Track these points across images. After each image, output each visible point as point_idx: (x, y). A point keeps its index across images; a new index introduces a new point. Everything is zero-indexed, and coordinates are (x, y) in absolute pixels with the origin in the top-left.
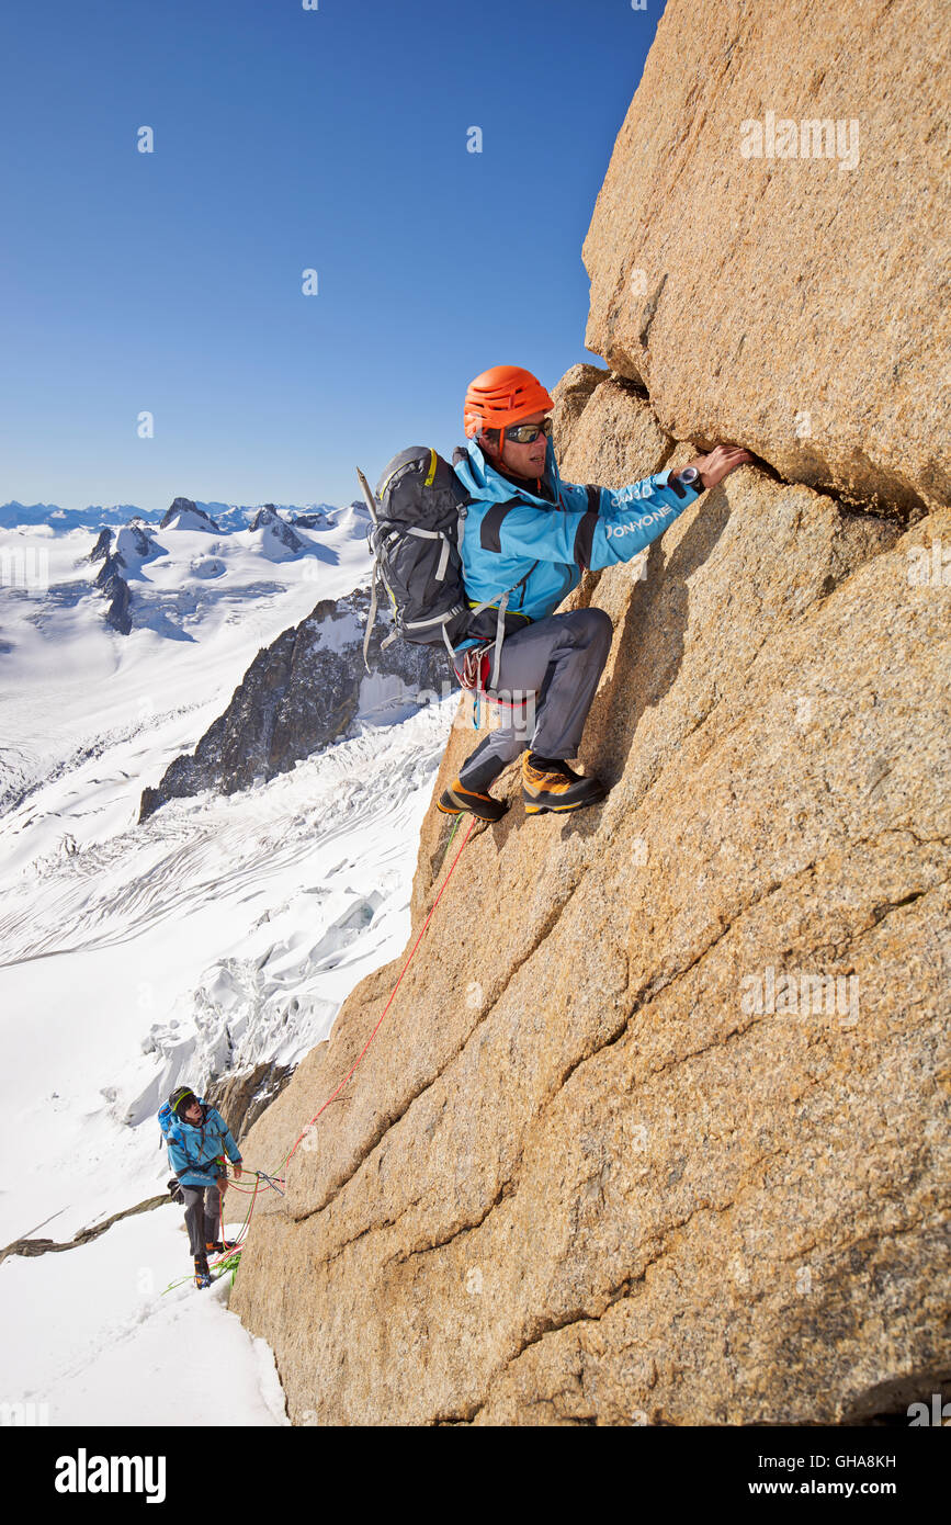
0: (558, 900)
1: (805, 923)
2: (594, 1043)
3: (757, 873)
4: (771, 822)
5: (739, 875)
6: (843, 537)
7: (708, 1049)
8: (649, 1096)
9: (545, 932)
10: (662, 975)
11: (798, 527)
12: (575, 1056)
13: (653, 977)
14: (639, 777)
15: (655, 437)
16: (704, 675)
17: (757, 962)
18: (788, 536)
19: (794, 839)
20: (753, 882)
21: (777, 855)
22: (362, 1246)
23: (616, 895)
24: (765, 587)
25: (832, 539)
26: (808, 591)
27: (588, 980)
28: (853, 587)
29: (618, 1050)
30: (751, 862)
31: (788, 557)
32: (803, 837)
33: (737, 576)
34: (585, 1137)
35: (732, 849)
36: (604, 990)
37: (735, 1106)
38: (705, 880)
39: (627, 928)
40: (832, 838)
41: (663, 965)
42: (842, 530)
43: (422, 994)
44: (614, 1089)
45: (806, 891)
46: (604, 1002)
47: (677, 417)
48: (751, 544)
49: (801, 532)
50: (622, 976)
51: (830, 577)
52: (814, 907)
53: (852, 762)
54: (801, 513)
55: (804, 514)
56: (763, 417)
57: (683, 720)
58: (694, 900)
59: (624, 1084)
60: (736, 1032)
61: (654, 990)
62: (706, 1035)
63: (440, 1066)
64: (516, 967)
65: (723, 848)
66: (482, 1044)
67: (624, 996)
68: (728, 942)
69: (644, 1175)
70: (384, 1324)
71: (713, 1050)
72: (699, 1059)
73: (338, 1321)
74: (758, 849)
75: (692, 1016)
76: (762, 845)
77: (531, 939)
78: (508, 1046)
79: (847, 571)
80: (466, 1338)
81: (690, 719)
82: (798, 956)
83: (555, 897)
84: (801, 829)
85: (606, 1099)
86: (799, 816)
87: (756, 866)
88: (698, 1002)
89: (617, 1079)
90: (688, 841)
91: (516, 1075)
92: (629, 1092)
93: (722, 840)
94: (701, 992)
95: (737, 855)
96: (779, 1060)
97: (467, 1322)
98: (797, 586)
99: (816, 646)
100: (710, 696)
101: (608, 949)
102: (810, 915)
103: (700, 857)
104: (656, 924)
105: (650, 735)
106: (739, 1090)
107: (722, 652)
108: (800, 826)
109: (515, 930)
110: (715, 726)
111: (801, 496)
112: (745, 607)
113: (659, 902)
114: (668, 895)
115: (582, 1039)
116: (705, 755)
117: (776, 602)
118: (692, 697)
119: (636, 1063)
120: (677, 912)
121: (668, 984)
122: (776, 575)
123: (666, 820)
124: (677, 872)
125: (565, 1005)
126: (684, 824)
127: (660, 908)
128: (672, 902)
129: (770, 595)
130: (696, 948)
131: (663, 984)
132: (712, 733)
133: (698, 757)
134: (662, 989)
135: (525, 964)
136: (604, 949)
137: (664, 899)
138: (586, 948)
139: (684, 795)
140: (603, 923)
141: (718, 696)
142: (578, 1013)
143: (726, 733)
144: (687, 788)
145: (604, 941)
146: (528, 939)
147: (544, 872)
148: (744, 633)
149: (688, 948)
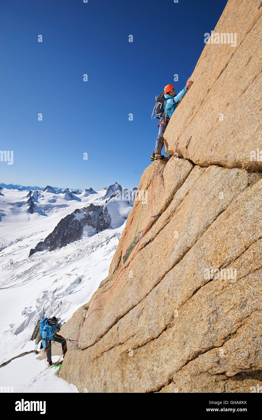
2: (205, 282)
3: (255, 236)
4: (256, 225)
5: (249, 237)
7: (248, 275)
8: (229, 289)
9: (177, 262)
10: (226, 263)
11: (238, 175)
12: (198, 286)
13: (223, 264)
14: (203, 226)
15: (189, 165)
16: (218, 204)
18: (236, 177)
20: (254, 238)
21: (260, 231)
22: (112, 351)
24: (231, 186)
25: (248, 176)
26: (244, 186)
27: (200, 268)
28: (260, 182)
30: (252, 234)
31: (237, 180)
33: (223, 185)
34: (209, 303)
35: (245, 232)
38: (238, 240)
39: (209, 256)
41: (226, 261)
42: (250, 175)
43: (131, 284)
44: (216, 290)
47: (200, 159)
48: (226, 179)
50: (210, 266)
51: (249, 183)
54: (238, 173)
56: (226, 156)
57: (215, 213)
58: (234, 245)
59: (220, 288)
60: (257, 269)
61: (223, 267)
62: (246, 272)
63: (139, 301)
64: (167, 272)
65: (242, 233)
66: (157, 292)
68: (249, 251)
69: (232, 308)
70: (123, 370)
71: (250, 275)
72: (245, 278)
73: (102, 373)
74: (254, 231)
75: (241, 269)
77: (171, 266)
78: (167, 290)
79: (252, 182)
80: (155, 368)
81: (217, 212)
83: (179, 254)
85: (214, 293)
87: (254, 234)
88: (242, 265)
89: (217, 288)
90: (230, 233)
91: (171, 297)
92: (222, 289)
93: (242, 231)
94: (242, 263)
95: (247, 233)
97: (155, 364)
98: (240, 186)
99: (254, 193)
101: (205, 261)
103: (235, 235)
104: (221, 252)
105: (204, 217)
109: (165, 264)
110: (229, 211)
111: (237, 170)
112: (227, 190)
113: (222, 248)
114: (224, 246)
115: (200, 282)
116: (228, 217)
117: (235, 189)
118: (216, 208)
119: (223, 283)
120: (229, 248)
121: (228, 265)
122: (234, 184)
123: (220, 231)
124: (227, 240)
125: (192, 275)
126: (227, 230)
127: (222, 249)
128: (226, 247)
129: (233, 188)
130: (237, 254)
131: (226, 265)
132: (229, 212)
133: (226, 217)
134: (226, 266)
135: (170, 271)
136: (203, 261)
137: (223, 247)
138: (197, 262)
139: (225, 225)
140: (202, 256)
141: (223, 207)
142: (198, 276)
143: (233, 212)
144: (225, 223)
145: (203, 260)
146: (170, 266)
147: (173, 250)
148: (228, 195)
149: (235, 255)
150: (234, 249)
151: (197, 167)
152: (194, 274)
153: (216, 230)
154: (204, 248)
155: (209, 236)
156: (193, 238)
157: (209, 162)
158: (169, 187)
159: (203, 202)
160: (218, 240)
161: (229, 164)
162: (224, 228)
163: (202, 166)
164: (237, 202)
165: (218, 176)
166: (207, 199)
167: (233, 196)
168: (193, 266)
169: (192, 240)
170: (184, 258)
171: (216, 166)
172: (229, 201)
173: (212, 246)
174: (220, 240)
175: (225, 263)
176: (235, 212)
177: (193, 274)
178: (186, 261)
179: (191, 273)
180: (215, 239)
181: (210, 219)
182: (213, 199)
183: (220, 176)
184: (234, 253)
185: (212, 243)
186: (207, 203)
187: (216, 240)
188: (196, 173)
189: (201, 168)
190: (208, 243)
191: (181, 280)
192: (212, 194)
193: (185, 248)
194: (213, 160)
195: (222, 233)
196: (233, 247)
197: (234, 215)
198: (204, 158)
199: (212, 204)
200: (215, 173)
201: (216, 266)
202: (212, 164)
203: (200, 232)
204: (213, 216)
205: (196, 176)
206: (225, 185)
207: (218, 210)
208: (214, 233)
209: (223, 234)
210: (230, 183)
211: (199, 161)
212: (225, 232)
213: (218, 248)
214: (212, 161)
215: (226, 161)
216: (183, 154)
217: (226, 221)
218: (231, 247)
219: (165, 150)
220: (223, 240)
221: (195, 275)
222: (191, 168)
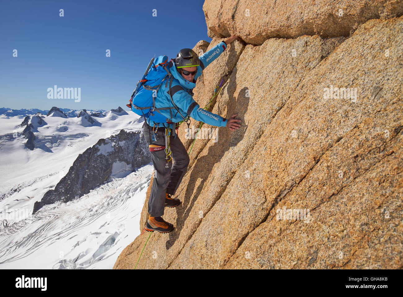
0: (222, 186)
1: (361, 144)
2: (254, 225)
3: (329, 137)
4: (332, 119)
5: (320, 141)
6: (325, 44)
7: (319, 206)
8: (290, 233)
9: (218, 197)
10: (285, 189)
11: (307, 46)
12: (245, 232)
13: (281, 192)
15: (238, 45)
16: (276, 97)
17: (340, 165)
18: (303, 49)
19: (344, 121)
20: (328, 141)
21: (337, 129)
23: (254, 172)
24: (296, 65)
25: (321, 45)
26: (315, 62)
27: (248, 203)
28: (339, 50)
29: (269, 223)
30: (325, 135)
31: (305, 54)
32: (349, 119)
33: (284, 65)
34: (259, 259)
35: (314, 134)
36: (256, 204)
37: (342, 221)
38: (303, 148)
39: (262, 181)
40: (363, 115)
41: (286, 186)
42: (324, 42)
43: (159, 239)
44: (271, 237)
45: (358, 133)
46: (257, 208)
47: (250, 31)
48: (288, 55)
49: (308, 48)
50: (263, 198)
51: (323, 56)
52: (364, 138)
53: (362, 92)
54: (307, 42)
55: (308, 42)
56: (288, 18)
57: (271, 112)
58: (298, 157)
59: (276, 232)
60: (333, 194)
61: (282, 197)
62: (316, 201)
63: (169, 263)
65: (310, 135)
66: (191, 247)
67: (265, 204)
68: (320, 164)
69: (295, 265)
71: (322, 206)
72: (314, 211)
74: (328, 129)
75: (307, 197)
76: (329, 128)
77: (210, 204)
78: (205, 243)
79: (329, 53)
81: (274, 111)
82: (361, 156)
83: (221, 185)
84: (347, 117)
85: (267, 242)
86: (345, 113)
87: (328, 135)
88: (309, 191)
89: (271, 233)
91: (210, 254)
92: (280, 235)
93: (309, 132)
94: (310, 187)
95: (317, 135)
96: (363, 194)
98: (310, 62)
99: (330, 68)
100: (281, 102)
101: (254, 191)
102: (363, 141)
103: (299, 141)
104: (278, 173)
105: (256, 121)
106: (343, 214)
107: (283, 88)
108: (347, 116)
109: (202, 202)
110: (292, 103)
111: (305, 38)
112: (290, 73)
113: (279, 165)
114: (283, 161)
115: (248, 225)
116: (289, 114)
117: (302, 68)
118: (273, 104)
119: (281, 223)
120: (289, 164)
121: (289, 192)
122: (301, 61)
123: (277, 138)
124: (287, 151)
125: (237, 216)
126: (288, 134)
127: (279, 167)
128: (286, 163)
129: (299, 67)
130: (302, 173)
131: (286, 193)
132: (291, 106)
133: (285, 115)
134: (286, 195)
135: (209, 213)
136: (253, 191)
137: (281, 163)
138: (244, 193)
139: (284, 127)
140: (250, 182)
141: (284, 101)
142: (244, 216)
143: (297, 104)
144: (285, 124)
145: (252, 188)
146: (208, 204)
147: (213, 179)
148: (291, 80)
149: (298, 174)
150: (297, 163)
151: (249, 48)
152: (239, 213)
153: (272, 137)
154: (253, 169)
155: (261, 149)
156: (240, 156)
157: (264, 34)
158: (209, 84)
159: (254, 98)
160: (273, 153)
161: (293, 31)
162: (282, 132)
163: (256, 43)
164: (302, 87)
165: (278, 52)
166: (261, 91)
167: (298, 80)
168: (237, 201)
169: (239, 159)
170: (227, 190)
171: (274, 38)
172: (292, 90)
173: (266, 165)
174: (276, 152)
175: (283, 190)
176: (299, 104)
177: (237, 214)
178: (229, 194)
179: (234, 213)
180: (269, 153)
181: (264, 123)
182: (270, 91)
183: (279, 52)
184: (297, 171)
185: (265, 160)
186: (260, 99)
187: (271, 154)
188: (247, 56)
189: (255, 47)
190: (260, 160)
191: (223, 225)
192: (269, 82)
193: (229, 173)
194: (270, 29)
195: (279, 141)
196: (296, 162)
197: (297, 109)
198: (257, 28)
199: (268, 99)
200: (273, 49)
201: (271, 196)
202: (269, 37)
203: (250, 145)
204: (269, 117)
205: (247, 60)
206: (286, 65)
207: (276, 107)
208: (269, 144)
209: (281, 142)
210: (295, 61)
211: (249, 35)
212: (283, 139)
213: (273, 166)
214: (269, 31)
215: (288, 27)
216: (230, 30)
217: (286, 121)
218: (292, 161)
219: (208, 32)
220: (281, 152)
221: (240, 215)
222: (240, 49)
